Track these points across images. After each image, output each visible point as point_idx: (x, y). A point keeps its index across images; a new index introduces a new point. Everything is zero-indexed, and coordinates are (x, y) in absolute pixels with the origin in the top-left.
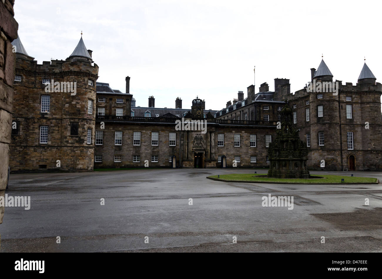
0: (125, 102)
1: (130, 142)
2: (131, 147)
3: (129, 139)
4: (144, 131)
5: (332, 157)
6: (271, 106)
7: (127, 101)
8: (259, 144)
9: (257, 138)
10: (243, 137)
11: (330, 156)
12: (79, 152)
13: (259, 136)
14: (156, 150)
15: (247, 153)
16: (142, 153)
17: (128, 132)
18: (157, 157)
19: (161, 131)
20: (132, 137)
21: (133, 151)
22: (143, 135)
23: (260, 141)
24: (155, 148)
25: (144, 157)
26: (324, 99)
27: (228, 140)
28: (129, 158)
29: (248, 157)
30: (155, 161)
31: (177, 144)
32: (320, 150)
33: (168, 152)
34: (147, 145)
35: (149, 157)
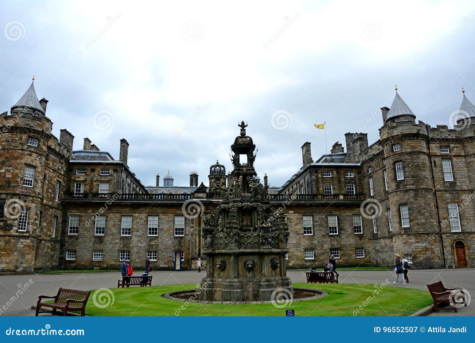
0: (112, 174)
1: (116, 231)
2: (118, 239)
3: (115, 227)
4: (137, 215)
5: (424, 245)
6: (335, 172)
7: (114, 172)
8: (318, 230)
9: (314, 221)
10: (292, 221)
11: (420, 245)
12: (3, 243)
13: (317, 217)
14: (154, 243)
15: (297, 245)
16: (133, 247)
17: (113, 217)
18: (156, 253)
19: (161, 214)
20: (119, 223)
21: (120, 244)
22: (136, 221)
23: (320, 225)
24: (152, 240)
25: (135, 253)
26: (403, 151)
28: (114, 255)
29: (301, 252)
30: (153, 259)
31: (186, 233)
32: (404, 235)
33: (172, 245)
34: (140, 235)
35: (143, 253)
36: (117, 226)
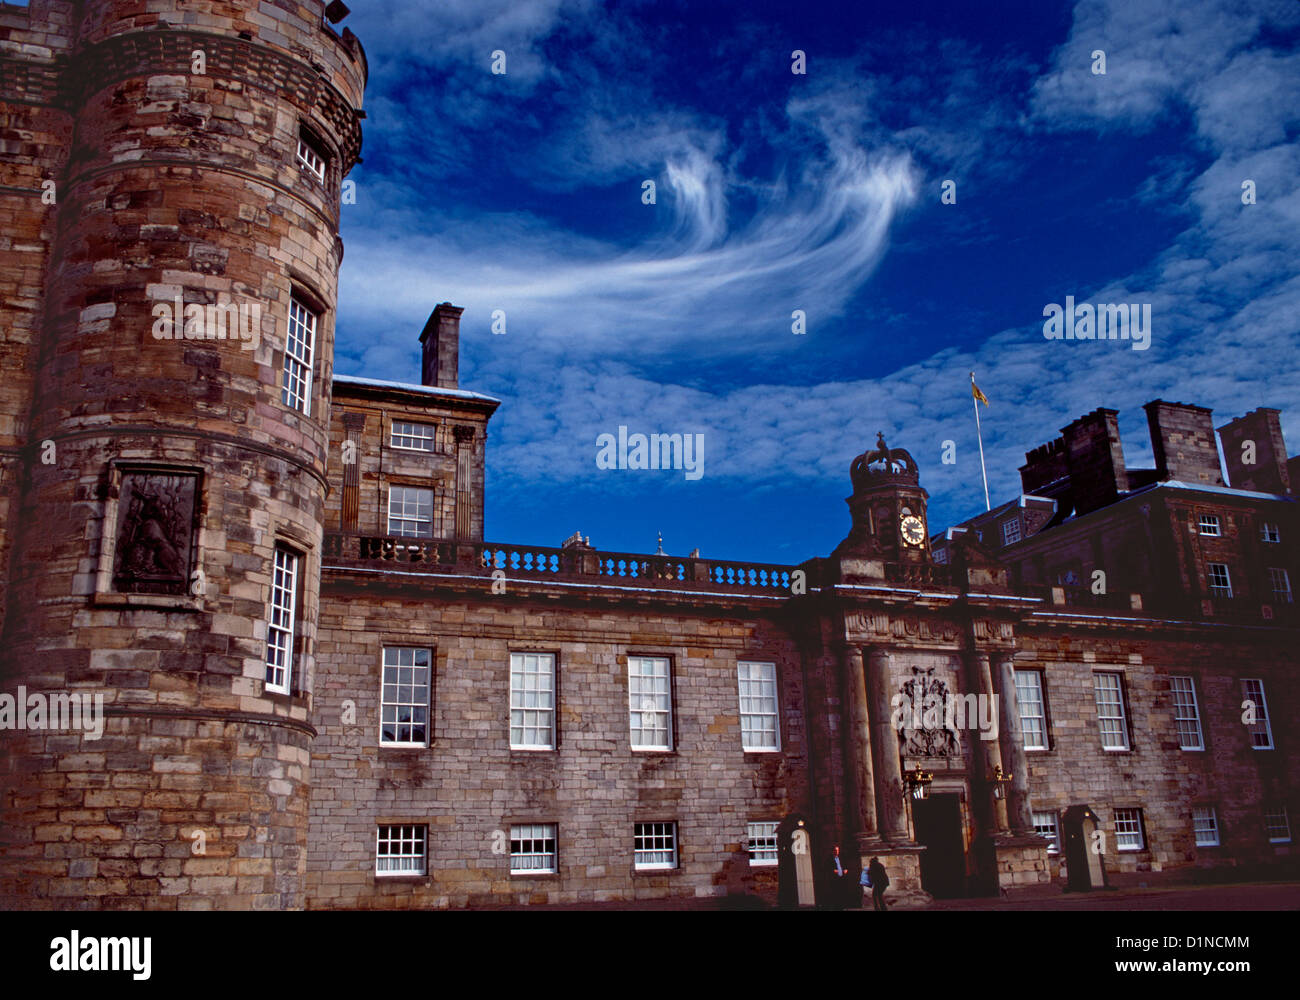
0: (449, 449)
1: (485, 726)
2: (497, 764)
3: (480, 705)
4: (580, 648)
6: (1229, 519)
7: (458, 441)
8: (1215, 734)
9: (1201, 698)
10: (1138, 692)
12: (194, 767)
14: (661, 785)
16: (571, 808)
17: (471, 654)
18: (668, 830)
19: (685, 650)
20: (500, 686)
21: (512, 789)
22: (575, 677)
23: (1221, 713)
24: (653, 768)
25: (583, 833)
27: (1070, 708)
28: (481, 845)
29: (1182, 817)
33: (736, 793)
34: (601, 746)
35: (618, 833)
36: (491, 699)
